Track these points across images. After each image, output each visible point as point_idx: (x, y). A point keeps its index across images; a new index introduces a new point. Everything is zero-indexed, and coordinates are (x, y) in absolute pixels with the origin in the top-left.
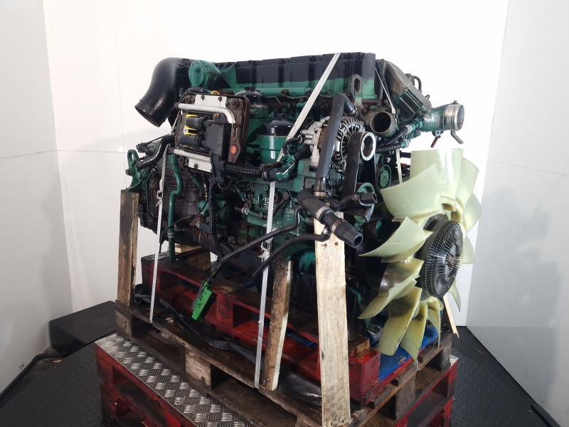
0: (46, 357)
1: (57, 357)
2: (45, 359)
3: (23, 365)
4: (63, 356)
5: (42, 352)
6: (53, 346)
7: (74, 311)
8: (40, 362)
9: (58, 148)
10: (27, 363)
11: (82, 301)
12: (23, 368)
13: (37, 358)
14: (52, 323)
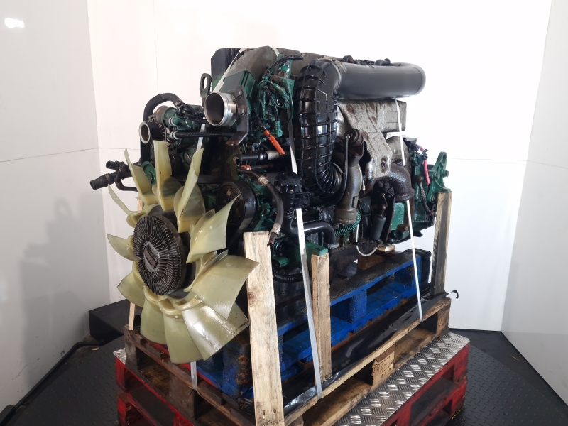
0: (85, 345)
1: (95, 345)
2: (84, 347)
3: (64, 352)
4: (101, 345)
5: (81, 340)
6: (92, 334)
7: (112, 302)
8: (80, 349)
9: (100, 145)
10: (67, 350)
12: (64, 355)
13: (77, 346)
14: (91, 312)
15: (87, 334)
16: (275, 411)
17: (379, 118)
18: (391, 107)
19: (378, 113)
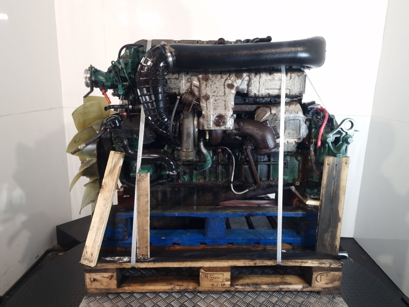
0: (54, 251)
1: (61, 251)
3: (38, 256)
4: (65, 250)
5: (47, 248)
6: (59, 243)
7: (73, 219)
8: (50, 254)
9: (64, 105)
10: (41, 255)
12: (38, 258)
13: (47, 252)
14: (57, 227)
15: (55, 242)
16: (92, 255)
17: (253, 85)
18: (272, 76)
19: (252, 81)
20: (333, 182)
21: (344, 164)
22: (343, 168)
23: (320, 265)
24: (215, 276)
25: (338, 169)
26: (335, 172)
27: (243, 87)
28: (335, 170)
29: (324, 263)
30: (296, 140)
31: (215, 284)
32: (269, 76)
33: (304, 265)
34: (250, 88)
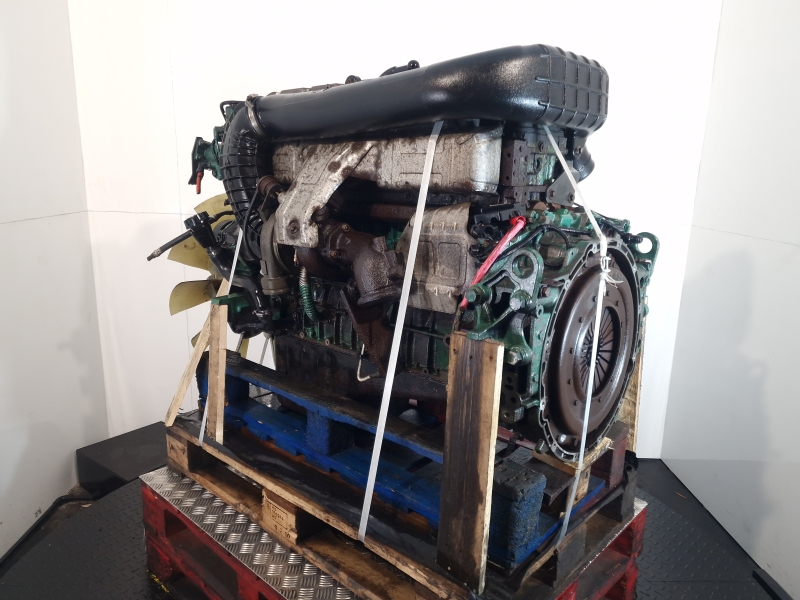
0: (72, 500)
1: (87, 500)
2: (71, 503)
3: (40, 511)
4: (95, 499)
5: (65, 492)
6: (82, 484)
7: (112, 435)
8: (64, 507)
9: (89, 208)
10: (45, 508)
11: (122, 420)
12: (40, 516)
13: (60, 502)
14: (79, 452)
15: (74, 482)
17: (382, 165)
18: (413, 145)
19: (382, 157)
20: (466, 398)
21: (486, 359)
22: (485, 369)
23: (428, 585)
24: (278, 512)
25: (474, 368)
26: (468, 374)
27: (367, 169)
28: (468, 368)
29: (436, 585)
30: (453, 289)
31: (279, 527)
32: (407, 145)
33: (400, 566)
34: (379, 171)
